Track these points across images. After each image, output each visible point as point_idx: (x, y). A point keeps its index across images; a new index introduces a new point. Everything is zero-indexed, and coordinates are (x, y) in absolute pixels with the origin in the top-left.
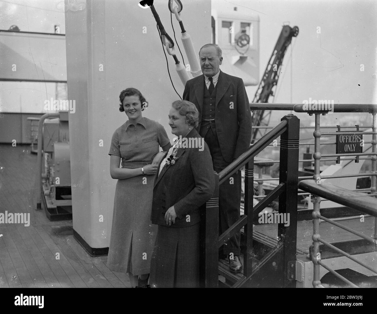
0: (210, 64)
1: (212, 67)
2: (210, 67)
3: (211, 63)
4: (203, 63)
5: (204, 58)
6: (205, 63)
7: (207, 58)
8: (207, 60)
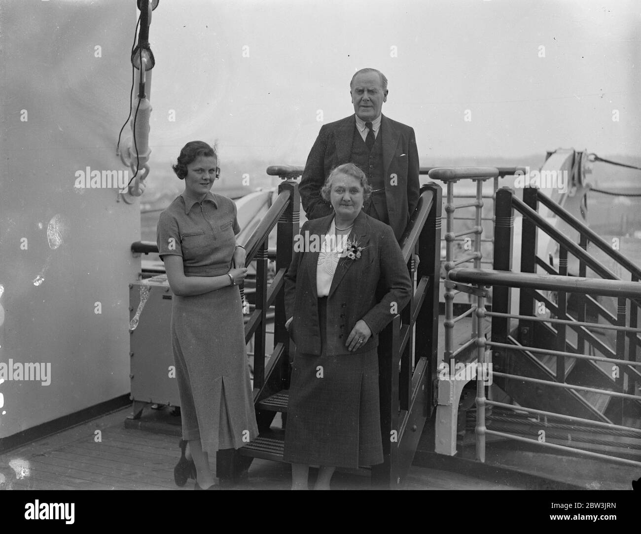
0: (370, 100)
1: (373, 105)
2: (370, 104)
3: (372, 97)
4: (359, 97)
5: (361, 88)
6: (362, 98)
7: (366, 89)
8: (366, 93)
